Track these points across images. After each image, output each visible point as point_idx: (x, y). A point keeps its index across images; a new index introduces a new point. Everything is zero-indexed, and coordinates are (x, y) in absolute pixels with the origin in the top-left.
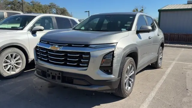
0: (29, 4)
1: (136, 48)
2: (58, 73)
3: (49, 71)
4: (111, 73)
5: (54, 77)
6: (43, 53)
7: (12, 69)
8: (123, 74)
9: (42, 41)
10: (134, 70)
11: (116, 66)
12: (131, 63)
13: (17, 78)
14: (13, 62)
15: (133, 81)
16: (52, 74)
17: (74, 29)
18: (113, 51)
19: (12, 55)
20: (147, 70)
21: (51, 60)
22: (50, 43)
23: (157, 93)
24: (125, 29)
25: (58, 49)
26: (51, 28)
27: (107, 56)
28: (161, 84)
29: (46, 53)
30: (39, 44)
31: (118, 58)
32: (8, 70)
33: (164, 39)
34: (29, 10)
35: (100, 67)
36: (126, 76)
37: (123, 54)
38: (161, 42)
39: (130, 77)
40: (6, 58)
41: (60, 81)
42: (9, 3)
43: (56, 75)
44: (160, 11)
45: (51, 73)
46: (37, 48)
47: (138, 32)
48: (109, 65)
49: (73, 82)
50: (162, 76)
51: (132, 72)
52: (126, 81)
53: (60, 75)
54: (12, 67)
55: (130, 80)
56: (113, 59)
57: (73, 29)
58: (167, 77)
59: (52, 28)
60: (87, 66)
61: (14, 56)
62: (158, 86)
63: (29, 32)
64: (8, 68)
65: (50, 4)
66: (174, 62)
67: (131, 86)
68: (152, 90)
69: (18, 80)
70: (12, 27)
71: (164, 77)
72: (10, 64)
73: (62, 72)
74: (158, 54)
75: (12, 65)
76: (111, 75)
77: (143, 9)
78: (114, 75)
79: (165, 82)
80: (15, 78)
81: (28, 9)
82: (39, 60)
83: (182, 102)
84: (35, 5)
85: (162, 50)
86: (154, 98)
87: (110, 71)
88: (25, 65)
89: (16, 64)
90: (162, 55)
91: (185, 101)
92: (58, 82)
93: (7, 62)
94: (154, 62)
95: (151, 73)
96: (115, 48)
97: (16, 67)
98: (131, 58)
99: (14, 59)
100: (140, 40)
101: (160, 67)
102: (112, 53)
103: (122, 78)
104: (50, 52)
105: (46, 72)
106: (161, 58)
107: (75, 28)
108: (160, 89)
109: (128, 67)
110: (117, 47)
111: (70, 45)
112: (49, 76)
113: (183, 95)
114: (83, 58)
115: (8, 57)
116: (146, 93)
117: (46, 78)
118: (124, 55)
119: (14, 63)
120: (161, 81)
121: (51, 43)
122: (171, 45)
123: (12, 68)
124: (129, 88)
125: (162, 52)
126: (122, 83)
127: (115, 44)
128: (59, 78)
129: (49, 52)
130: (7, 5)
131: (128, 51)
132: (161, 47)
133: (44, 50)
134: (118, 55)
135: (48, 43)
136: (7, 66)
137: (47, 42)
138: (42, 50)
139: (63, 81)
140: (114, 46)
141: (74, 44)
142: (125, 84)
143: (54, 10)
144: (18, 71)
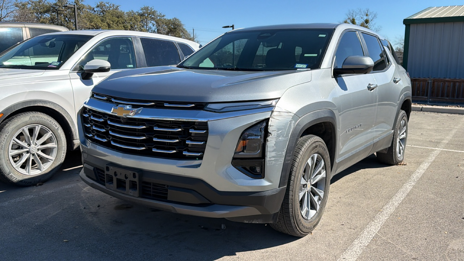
0: (94, 9)
1: (332, 113)
2: (131, 173)
3: (111, 168)
4: (261, 175)
5: (121, 184)
6: (97, 124)
7: (34, 163)
8: (293, 178)
9: (97, 95)
10: (325, 168)
11: (273, 157)
12: (317, 150)
13: (45, 185)
14: (36, 146)
15: (322, 194)
16: (118, 177)
17: (181, 66)
18: (267, 120)
19: (31, 131)
20: (367, 169)
21: (115, 141)
22: (113, 100)
23: (386, 225)
24: (305, 66)
25: (131, 114)
26: (130, 66)
27: (250, 132)
28: (396, 204)
29: (104, 124)
30: (89, 103)
31: (278, 136)
32: (23, 166)
33: (410, 92)
34: (92, 24)
35: (234, 159)
36: (303, 182)
37: (292, 127)
38: (402, 98)
39: (316, 185)
40: (18, 137)
41: (136, 193)
42: (45, 9)
43: (126, 178)
44: (408, 23)
45: (115, 172)
46: (85, 113)
47: (338, 73)
48: (257, 153)
49: (167, 198)
50: (403, 183)
51: (320, 173)
52: (301, 195)
53: (136, 180)
54: (32, 158)
55: (315, 194)
56: (265, 140)
57: (178, 67)
58: (414, 187)
59: (132, 66)
60: (201, 158)
61: (37, 132)
62: (390, 209)
63: (75, 75)
64: (23, 160)
65: (142, 9)
66: (438, 150)
67: (318, 207)
68: (372, 218)
69: (47, 190)
70: (36, 63)
71: (408, 187)
72: (28, 152)
73: (141, 172)
74: (394, 128)
75: (33, 155)
76: (262, 180)
77: (370, 18)
78: (269, 181)
79: (409, 198)
80: (40, 185)
81: (91, 22)
82: (89, 142)
83: (446, 249)
84: (107, 14)
85: (405, 118)
86: (375, 239)
87: (258, 170)
88: (65, 155)
89: (43, 151)
90: (406, 132)
91: (456, 248)
92: (132, 195)
93: (20, 147)
94: (382, 148)
95: (375, 177)
96: (272, 112)
97: (42, 158)
98: (317, 138)
99: (38, 139)
100: (343, 92)
101: (401, 162)
102: (264, 124)
103: (291, 187)
104: (112, 121)
105: (104, 172)
106: (403, 140)
107: (185, 65)
108: (394, 216)
109: (309, 161)
110: (276, 109)
111: (159, 105)
112: (111, 180)
113: (451, 233)
114: (190, 137)
115: (21, 134)
116: (356, 227)
117: (104, 185)
118: (295, 129)
119: (38, 150)
120: (399, 197)
121: (115, 98)
122: (434, 107)
123: (33, 160)
124: (313, 213)
125: (405, 125)
126: (290, 201)
127: (274, 102)
128: (133, 186)
129: (109, 122)
130: (41, 13)
131: (307, 120)
132: (403, 112)
133: (99, 117)
134: (279, 129)
135: (109, 100)
136: (20, 155)
137: (105, 98)
138: (94, 116)
139: (144, 194)
140: (270, 107)
141: (170, 103)
142: (302, 202)
143: (151, 24)
144: (46, 168)
